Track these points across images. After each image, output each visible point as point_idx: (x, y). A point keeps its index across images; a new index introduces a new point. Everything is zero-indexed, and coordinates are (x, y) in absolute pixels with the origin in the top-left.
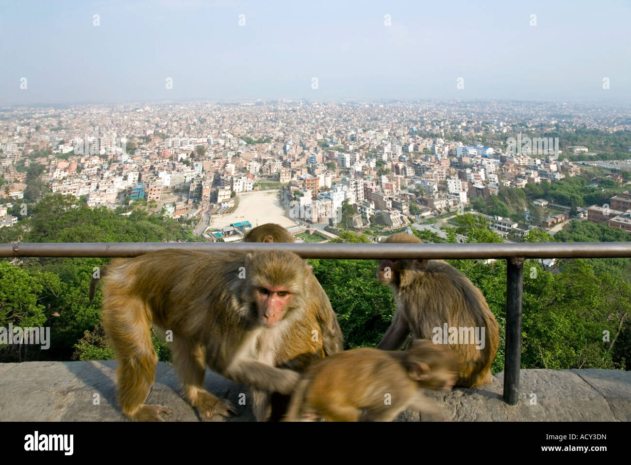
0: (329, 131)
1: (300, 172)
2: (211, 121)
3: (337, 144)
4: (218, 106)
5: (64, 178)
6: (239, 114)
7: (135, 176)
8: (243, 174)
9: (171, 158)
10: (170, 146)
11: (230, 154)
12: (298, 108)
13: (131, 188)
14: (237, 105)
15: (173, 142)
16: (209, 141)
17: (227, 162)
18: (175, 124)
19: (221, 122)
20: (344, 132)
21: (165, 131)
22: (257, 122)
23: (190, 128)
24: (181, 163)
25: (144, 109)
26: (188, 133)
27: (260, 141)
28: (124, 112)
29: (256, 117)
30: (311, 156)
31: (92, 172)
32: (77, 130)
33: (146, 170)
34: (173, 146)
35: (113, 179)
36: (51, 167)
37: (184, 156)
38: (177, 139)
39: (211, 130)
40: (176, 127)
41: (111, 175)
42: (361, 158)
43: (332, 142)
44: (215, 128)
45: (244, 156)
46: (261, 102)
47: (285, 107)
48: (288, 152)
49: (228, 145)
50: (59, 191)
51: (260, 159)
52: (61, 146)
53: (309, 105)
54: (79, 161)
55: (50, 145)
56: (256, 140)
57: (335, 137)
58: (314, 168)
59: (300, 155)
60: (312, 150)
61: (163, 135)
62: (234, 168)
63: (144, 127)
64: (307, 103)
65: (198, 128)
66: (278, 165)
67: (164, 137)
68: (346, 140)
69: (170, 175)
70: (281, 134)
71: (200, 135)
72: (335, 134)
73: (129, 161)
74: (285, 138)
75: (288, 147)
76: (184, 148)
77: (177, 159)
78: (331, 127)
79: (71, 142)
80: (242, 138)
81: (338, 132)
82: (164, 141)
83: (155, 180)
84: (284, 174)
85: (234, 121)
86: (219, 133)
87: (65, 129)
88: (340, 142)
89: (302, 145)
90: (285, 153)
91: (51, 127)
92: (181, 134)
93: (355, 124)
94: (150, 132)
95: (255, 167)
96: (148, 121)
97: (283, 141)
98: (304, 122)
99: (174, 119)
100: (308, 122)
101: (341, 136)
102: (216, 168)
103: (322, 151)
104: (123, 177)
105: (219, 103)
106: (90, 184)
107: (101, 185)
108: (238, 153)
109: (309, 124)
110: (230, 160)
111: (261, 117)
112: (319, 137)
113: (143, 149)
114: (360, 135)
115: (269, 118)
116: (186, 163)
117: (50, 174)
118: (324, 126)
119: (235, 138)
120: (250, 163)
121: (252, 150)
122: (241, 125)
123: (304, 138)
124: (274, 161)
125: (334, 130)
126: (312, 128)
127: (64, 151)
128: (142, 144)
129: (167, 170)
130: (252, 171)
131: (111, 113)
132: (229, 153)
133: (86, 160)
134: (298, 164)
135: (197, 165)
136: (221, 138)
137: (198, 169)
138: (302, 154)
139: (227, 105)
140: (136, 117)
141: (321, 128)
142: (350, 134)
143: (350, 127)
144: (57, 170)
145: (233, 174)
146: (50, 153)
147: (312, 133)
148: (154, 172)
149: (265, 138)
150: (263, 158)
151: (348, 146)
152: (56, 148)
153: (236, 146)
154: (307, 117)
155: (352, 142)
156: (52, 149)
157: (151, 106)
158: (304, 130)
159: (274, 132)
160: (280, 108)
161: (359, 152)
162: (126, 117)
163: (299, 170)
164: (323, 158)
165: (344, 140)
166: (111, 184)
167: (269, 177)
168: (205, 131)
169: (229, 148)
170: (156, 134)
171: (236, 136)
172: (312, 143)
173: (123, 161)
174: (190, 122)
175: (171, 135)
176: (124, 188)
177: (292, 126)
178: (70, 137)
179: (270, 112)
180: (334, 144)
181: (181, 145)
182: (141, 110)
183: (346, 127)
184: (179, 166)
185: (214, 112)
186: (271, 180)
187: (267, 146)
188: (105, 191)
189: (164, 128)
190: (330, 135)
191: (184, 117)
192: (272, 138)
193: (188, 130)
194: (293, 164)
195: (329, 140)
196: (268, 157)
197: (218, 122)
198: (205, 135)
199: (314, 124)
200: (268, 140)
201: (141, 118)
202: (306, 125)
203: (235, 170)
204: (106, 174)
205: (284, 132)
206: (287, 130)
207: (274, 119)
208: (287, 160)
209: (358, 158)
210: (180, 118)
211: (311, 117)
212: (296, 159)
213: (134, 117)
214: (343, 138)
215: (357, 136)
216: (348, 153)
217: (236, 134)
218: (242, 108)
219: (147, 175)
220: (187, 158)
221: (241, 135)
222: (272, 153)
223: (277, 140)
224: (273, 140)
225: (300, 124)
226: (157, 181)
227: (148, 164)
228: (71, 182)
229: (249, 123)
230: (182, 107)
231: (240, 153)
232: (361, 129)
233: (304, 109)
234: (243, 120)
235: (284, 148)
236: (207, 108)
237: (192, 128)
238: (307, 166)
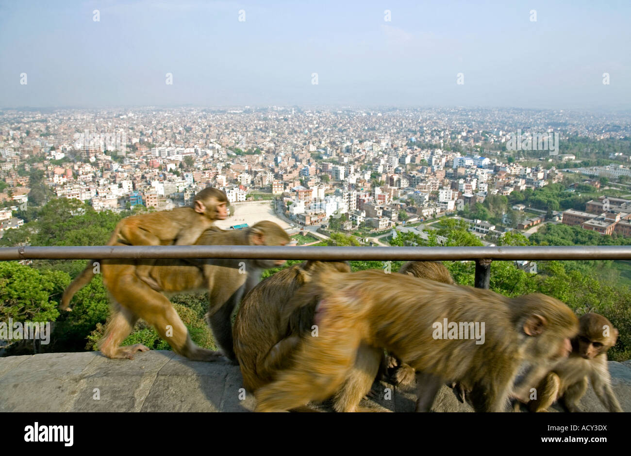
0: (323, 142)
1: (293, 184)
2: (197, 130)
3: (331, 155)
4: (204, 113)
5: (64, 184)
6: (227, 122)
7: (129, 185)
8: (235, 186)
9: (160, 168)
10: (157, 155)
11: (220, 166)
12: (290, 116)
13: (128, 195)
14: (224, 112)
15: (160, 152)
16: (196, 151)
17: (217, 174)
18: (160, 132)
19: (207, 131)
20: (339, 143)
21: (150, 140)
22: (246, 132)
23: (175, 138)
24: (172, 173)
25: (127, 115)
26: (174, 142)
27: (250, 153)
28: (108, 118)
29: (245, 126)
30: (303, 168)
31: (88, 179)
32: (65, 136)
33: (138, 179)
34: (160, 156)
35: (109, 186)
36: (50, 173)
37: (172, 166)
38: (163, 148)
39: (197, 139)
40: (161, 136)
41: (106, 182)
42: (356, 171)
43: (326, 154)
44: (202, 137)
45: (234, 168)
46: (249, 110)
47: (276, 115)
48: (279, 164)
49: (216, 156)
50: (63, 195)
51: (251, 171)
52: (53, 153)
53: (302, 113)
54: (73, 168)
55: (43, 150)
56: (246, 151)
57: (329, 149)
58: (308, 180)
59: (292, 167)
60: (304, 163)
61: (149, 144)
62: (225, 180)
63: (129, 135)
64: (299, 111)
65: (184, 137)
66: (270, 177)
67: (150, 146)
68: (341, 152)
69: (162, 185)
70: (272, 145)
71: (187, 145)
72: (329, 145)
73: (120, 169)
74: (276, 150)
75: (279, 159)
76: (172, 158)
77: (166, 169)
78: (325, 138)
79: (61, 148)
80: (230, 149)
81: (333, 144)
82: (150, 150)
83: (149, 189)
84: (276, 186)
85: (221, 131)
86: (206, 143)
87: (53, 135)
88: (334, 153)
89: (294, 156)
90: (277, 165)
91: (39, 132)
92: (167, 143)
93: (350, 135)
94: (135, 140)
95: (246, 178)
96: (132, 129)
97: (274, 152)
98: (296, 132)
99: (158, 127)
100: (301, 132)
101: (336, 147)
102: (207, 179)
103: (315, 163)
104: (118, 185)
105: (205, 110)
106: (89, 190)
107: (99, 191)
108: (228, 164)
109: (302, 135)
110: (220, 172)
111: (250, 126)
112: (313, 148)
113: (131, 158)
114: (356, 146)
115: (259, 128)
116: (176, 173)
117: (51, 179)
118: (317, 137)
119: (223, 149)
120: (241, 175)
121: (242, 161)
122: (229, 134)
123: (297, 149)
124: (265, 173)
125: (329, 141)
126: (305, 139)
127: (56, 157)
128: (129, 153)
129: (158, 180)
130: (244, 183)
131: (95, 120)
132: (218, 164)
133: (79, 167)
134: (291, 176)
135: (187, 176)
136: (209, 148)
137: (189, 180)
138: (295, 167)
139: (214, 112)
140: (120, 124)
141: (314, 139)
142: (345, 145)
143: (345, 138)
144: (55, 175)
145: (224, 185)
146: (45, 159)
147: (305, 144)
148: (146, 181)
149: (255, 149)
150: (253, 170)
151: (343, 159)
152: (48, 154)
153: (226, 157)
154: (300, 126)
155: (347, 154)
156: (46, 155)
157: (134, 112)
158: (297, 141)
159: (264, 143)
160: (270, 116)
161: (354, 164)
162: (110, 124)
163: (291, 182)
164: (316, 170)
165: (339, 151)
166: (108, 191)
167: (261, 189)
168: (192, 141)
169: (218, 159)
170: (142, 142)
171: (224, 147)
172: (305, 155)
173: (114, 169)
174: (175, 131)
175: (157, 145)
176: (122, 195)
177: (284, 136)
178: (60, 144)
179: (259, 120)
180: (328, 156)
181: (169, 155)
182: (125, 117)
183: (342, 138)
184: (170, 176)
185: (199, 120)
186: (264, 191)
187: (258, 158)
188: (105, 197)
189: (149, 137)
190: (323, 146)
191: (169, 124)
192: (262, 149)
193: (173, 139)
194: (285, 177)
195: (323, 152)
196: (259, 169)
197: (204, 131)
198: (191, 145)
199: (306, 134)
200: (258, 152)
201: (125, 125)
202: (298, 135)
203: (227, 182)
204: (102, 182)
205: (275, 143)
206: (278, 141)
207: (263, 129)
208: (279, 172)
209: (352, 170)
210: (165, 126)
211: (303, 127)
212: (288, 171)
213: (117, 123)
214: (337, 149)
215: (353, 148)
216: (343, 165)
217: (224, 144)
218: (229, 115)
219: (140, 184)
220: (177, 169)
221: (230, 145)
222: (263, 165)
223: (268, 152)
224: (263, 152)
225: (292, 134)
226: (151, 190)
227: (139, 173)
228: (72, 188)
229: (238, 133)
230: (166, 114)
231: (230, 164)
232: (357, 140)
233: (296, 117)
234: (231, 129)
235: (276, 160)
236: (193, 115)
237: (178, 137)
238: (300, 178)
